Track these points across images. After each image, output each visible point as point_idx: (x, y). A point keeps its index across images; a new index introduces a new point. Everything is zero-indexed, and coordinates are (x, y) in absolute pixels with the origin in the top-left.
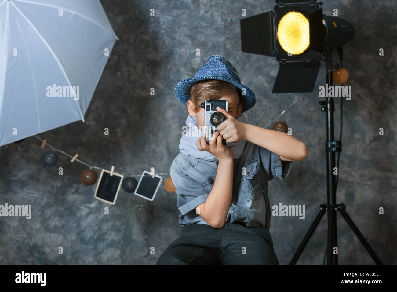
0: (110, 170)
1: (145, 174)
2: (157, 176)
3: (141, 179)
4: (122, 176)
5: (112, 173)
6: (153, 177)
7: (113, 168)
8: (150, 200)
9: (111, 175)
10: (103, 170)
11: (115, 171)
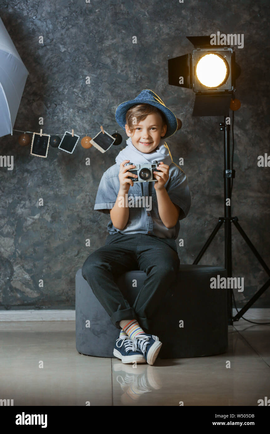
0: (39, 132)
1: (67, 133)
2: (76, 135)
3: (64, 137)
4: (49, 136)
5: (41, 134)
6: (73, 136)
7: (41, 130)
8: (70, 153)
9: (41, 136)
10: (34, 133)
11: (43, 132)
